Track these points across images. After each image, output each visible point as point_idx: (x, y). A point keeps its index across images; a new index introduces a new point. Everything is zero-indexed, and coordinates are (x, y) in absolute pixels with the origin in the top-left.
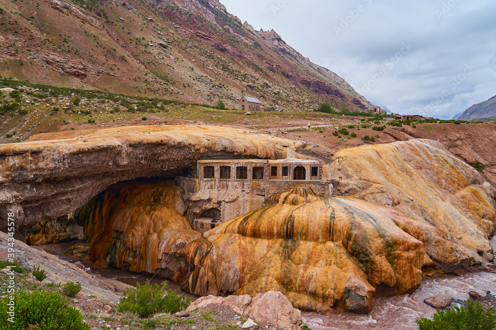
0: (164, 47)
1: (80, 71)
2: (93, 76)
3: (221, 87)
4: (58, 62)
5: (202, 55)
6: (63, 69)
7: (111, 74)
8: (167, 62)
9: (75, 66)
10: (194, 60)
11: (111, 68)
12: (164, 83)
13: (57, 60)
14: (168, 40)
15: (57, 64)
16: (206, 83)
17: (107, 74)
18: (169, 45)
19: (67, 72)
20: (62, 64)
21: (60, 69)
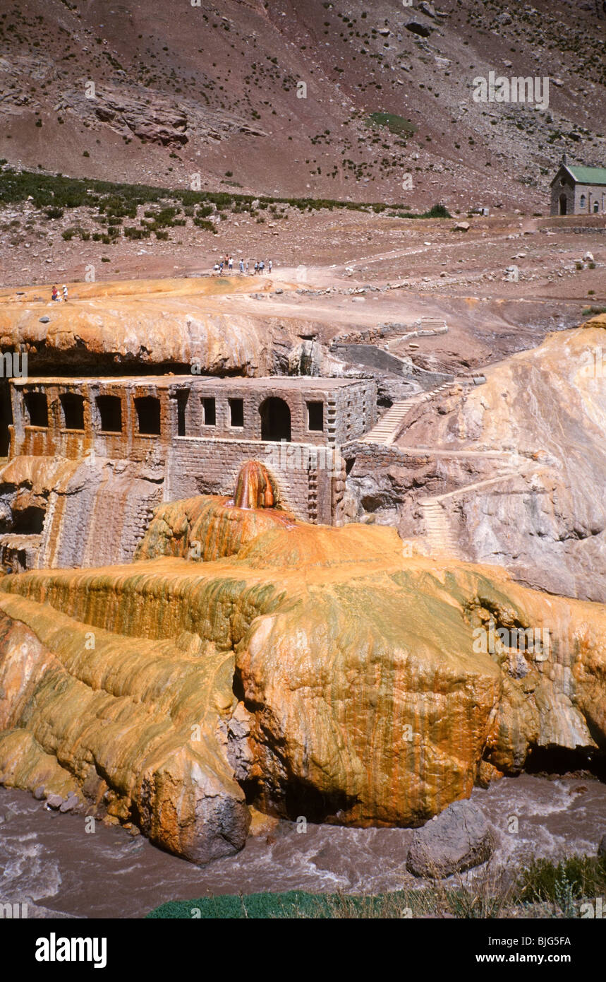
0: (423, 32)
1: (169, 130)
2: (202, 139)
3: (576, 138)
4: (121, 110)
5: (541, 42)
6: (132, 127)
7: (252, 130)
8: (424, 76)
9: (162, 119)
10: (508, 63)
11: (254, 113)
12: (396, 143)
13: (121, 105)
14: (439, 9)
15: (119, 115)
16: (531, 129)
17: (243, 130)
18: (440, 23)
19: (141, 136)
20: (131, 115)
21: (126, 127)
